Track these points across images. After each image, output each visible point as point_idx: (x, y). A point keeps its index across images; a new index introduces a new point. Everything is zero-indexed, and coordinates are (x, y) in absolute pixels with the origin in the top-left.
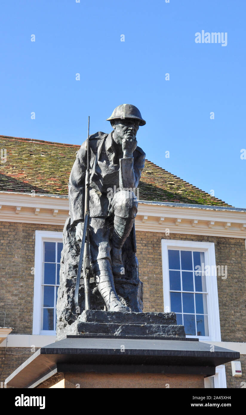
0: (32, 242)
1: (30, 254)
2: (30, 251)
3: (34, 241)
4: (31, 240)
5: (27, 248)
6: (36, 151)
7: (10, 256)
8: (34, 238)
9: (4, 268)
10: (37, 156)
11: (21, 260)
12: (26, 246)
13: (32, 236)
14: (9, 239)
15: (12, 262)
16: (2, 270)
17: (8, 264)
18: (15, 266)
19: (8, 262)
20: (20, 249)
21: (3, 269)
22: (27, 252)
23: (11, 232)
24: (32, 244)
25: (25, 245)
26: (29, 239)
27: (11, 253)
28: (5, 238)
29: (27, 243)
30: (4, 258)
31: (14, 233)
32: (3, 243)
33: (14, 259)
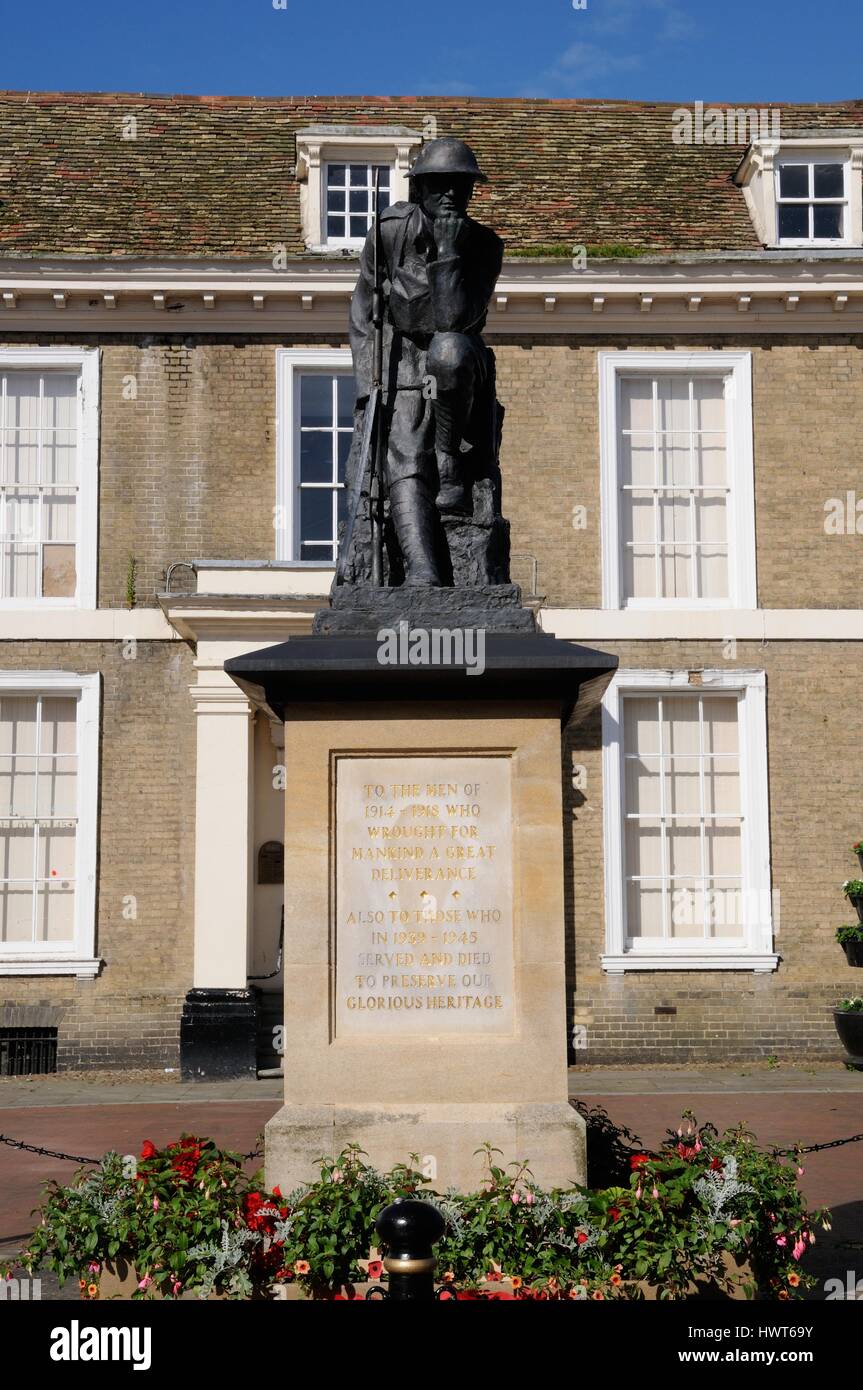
0: (592, 381)
1: (587, 413)
2: (587, 406)
3: (594, 380)
4: (587, 377)
5: (578, 399)
6: (606, 133)
7: (538, 419)
8: (595, 371)
9: (525, 450)
10: (608, 148)
11: (563, 428)
12: (576, 392)
13: (591, 365)
14: (532, 377)
15: (543, 435)
16: (520, 456)
17: (532, 441)
18: (551, 444)
19: (533, 435)
20: (561, 401)
21: (522, 453)
22: (580, 407)
23: (537, 359)
24: (589, 388)
25: (573, 391)
26: (582, 374)
27: (539, 414)
28: (523, 376)
29: (579, 385)
30: (523, 427)
31: (544, 362)
32: (518, 389)
33: (547, 427)
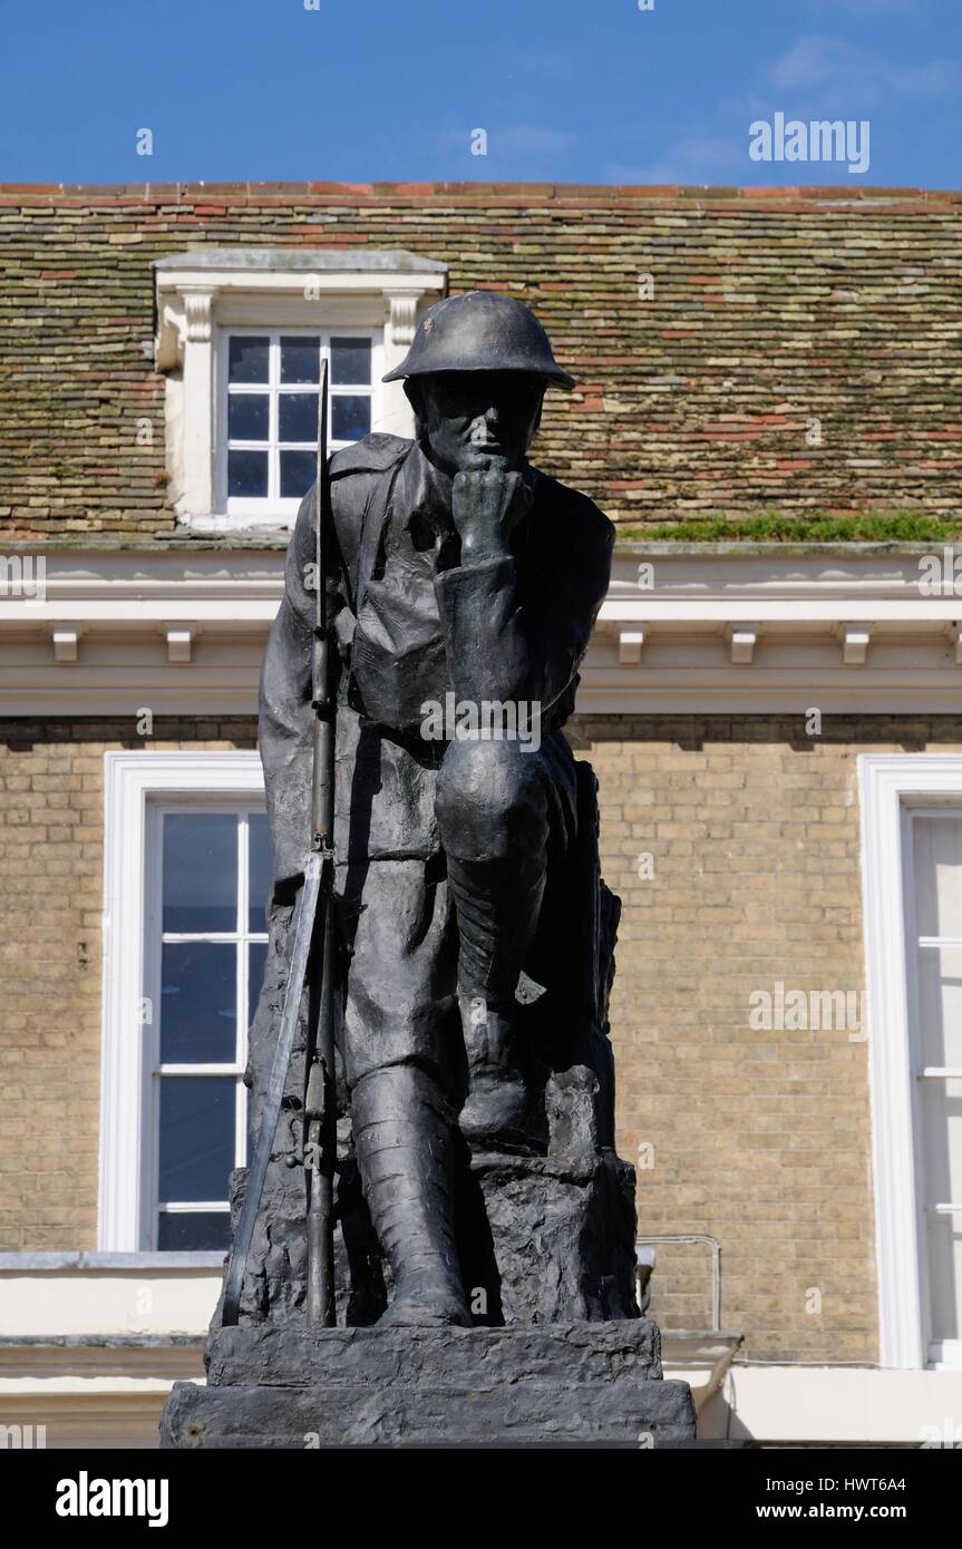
0: (844, 823)
1: (834, 898)
2: (834, 881)
3: (850, 820)
4: (832, 815)
5: (812, 864)
6: (870, 263)
7: (718, 911)
8: (849, 801)
9: (690, 983)
10: (875, 295)
11: (777, 933)
12: (806, 850)
13: (840, 787)
14: (705, 814)
15: (730, 950)
16: (677, 997)
17: (706, 965)
18: (750, 970)
19: (708, 949)
20: (772, 870)
21: (682, 990)
22: (817, 883)
23: (714, 772)
24: (838, 840)
25: (800, 845)
26: (821, 808)
27: (721, 899)
28: (682, 812)
29: (814, 832)
30: (682, 929)
31: (732, 780)
32: (670, 843)
33: (741, 932)
